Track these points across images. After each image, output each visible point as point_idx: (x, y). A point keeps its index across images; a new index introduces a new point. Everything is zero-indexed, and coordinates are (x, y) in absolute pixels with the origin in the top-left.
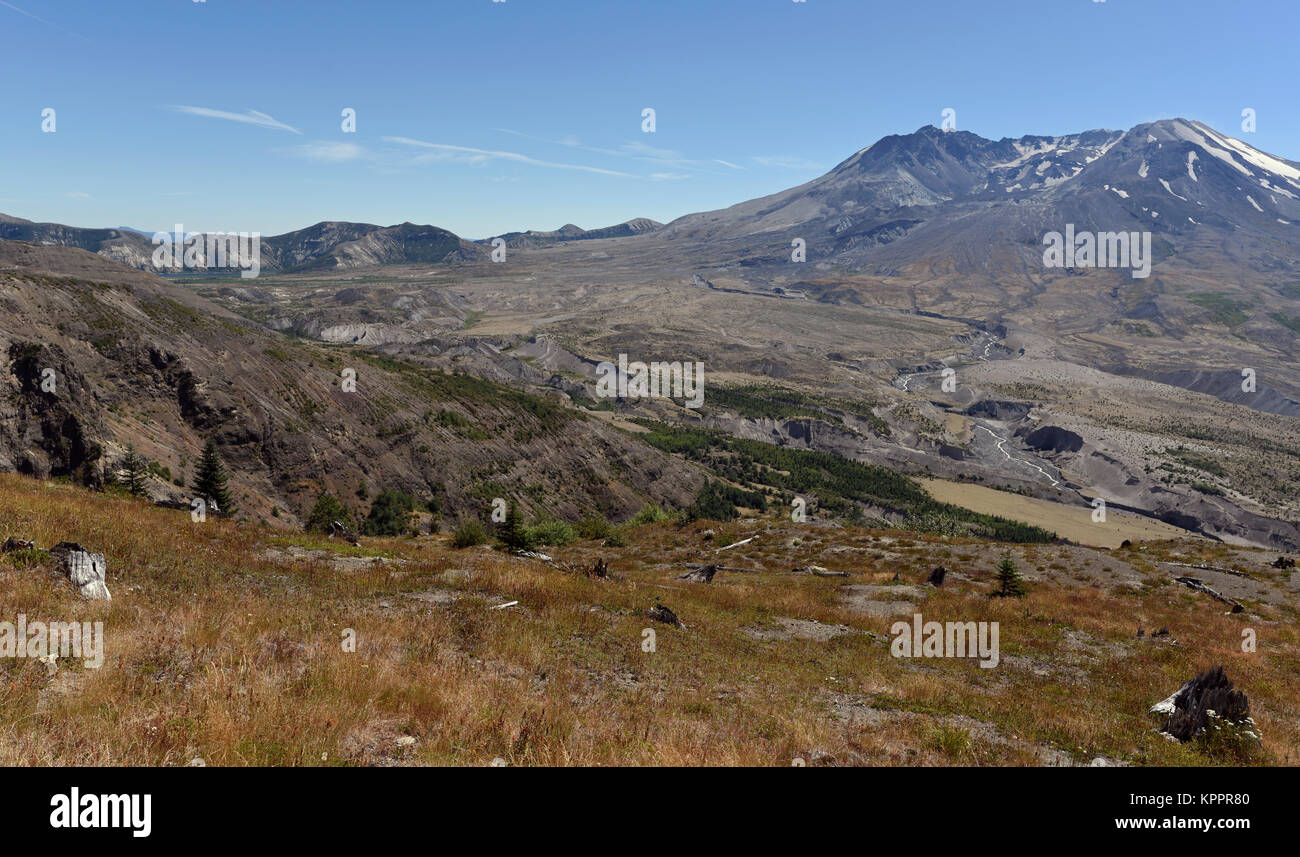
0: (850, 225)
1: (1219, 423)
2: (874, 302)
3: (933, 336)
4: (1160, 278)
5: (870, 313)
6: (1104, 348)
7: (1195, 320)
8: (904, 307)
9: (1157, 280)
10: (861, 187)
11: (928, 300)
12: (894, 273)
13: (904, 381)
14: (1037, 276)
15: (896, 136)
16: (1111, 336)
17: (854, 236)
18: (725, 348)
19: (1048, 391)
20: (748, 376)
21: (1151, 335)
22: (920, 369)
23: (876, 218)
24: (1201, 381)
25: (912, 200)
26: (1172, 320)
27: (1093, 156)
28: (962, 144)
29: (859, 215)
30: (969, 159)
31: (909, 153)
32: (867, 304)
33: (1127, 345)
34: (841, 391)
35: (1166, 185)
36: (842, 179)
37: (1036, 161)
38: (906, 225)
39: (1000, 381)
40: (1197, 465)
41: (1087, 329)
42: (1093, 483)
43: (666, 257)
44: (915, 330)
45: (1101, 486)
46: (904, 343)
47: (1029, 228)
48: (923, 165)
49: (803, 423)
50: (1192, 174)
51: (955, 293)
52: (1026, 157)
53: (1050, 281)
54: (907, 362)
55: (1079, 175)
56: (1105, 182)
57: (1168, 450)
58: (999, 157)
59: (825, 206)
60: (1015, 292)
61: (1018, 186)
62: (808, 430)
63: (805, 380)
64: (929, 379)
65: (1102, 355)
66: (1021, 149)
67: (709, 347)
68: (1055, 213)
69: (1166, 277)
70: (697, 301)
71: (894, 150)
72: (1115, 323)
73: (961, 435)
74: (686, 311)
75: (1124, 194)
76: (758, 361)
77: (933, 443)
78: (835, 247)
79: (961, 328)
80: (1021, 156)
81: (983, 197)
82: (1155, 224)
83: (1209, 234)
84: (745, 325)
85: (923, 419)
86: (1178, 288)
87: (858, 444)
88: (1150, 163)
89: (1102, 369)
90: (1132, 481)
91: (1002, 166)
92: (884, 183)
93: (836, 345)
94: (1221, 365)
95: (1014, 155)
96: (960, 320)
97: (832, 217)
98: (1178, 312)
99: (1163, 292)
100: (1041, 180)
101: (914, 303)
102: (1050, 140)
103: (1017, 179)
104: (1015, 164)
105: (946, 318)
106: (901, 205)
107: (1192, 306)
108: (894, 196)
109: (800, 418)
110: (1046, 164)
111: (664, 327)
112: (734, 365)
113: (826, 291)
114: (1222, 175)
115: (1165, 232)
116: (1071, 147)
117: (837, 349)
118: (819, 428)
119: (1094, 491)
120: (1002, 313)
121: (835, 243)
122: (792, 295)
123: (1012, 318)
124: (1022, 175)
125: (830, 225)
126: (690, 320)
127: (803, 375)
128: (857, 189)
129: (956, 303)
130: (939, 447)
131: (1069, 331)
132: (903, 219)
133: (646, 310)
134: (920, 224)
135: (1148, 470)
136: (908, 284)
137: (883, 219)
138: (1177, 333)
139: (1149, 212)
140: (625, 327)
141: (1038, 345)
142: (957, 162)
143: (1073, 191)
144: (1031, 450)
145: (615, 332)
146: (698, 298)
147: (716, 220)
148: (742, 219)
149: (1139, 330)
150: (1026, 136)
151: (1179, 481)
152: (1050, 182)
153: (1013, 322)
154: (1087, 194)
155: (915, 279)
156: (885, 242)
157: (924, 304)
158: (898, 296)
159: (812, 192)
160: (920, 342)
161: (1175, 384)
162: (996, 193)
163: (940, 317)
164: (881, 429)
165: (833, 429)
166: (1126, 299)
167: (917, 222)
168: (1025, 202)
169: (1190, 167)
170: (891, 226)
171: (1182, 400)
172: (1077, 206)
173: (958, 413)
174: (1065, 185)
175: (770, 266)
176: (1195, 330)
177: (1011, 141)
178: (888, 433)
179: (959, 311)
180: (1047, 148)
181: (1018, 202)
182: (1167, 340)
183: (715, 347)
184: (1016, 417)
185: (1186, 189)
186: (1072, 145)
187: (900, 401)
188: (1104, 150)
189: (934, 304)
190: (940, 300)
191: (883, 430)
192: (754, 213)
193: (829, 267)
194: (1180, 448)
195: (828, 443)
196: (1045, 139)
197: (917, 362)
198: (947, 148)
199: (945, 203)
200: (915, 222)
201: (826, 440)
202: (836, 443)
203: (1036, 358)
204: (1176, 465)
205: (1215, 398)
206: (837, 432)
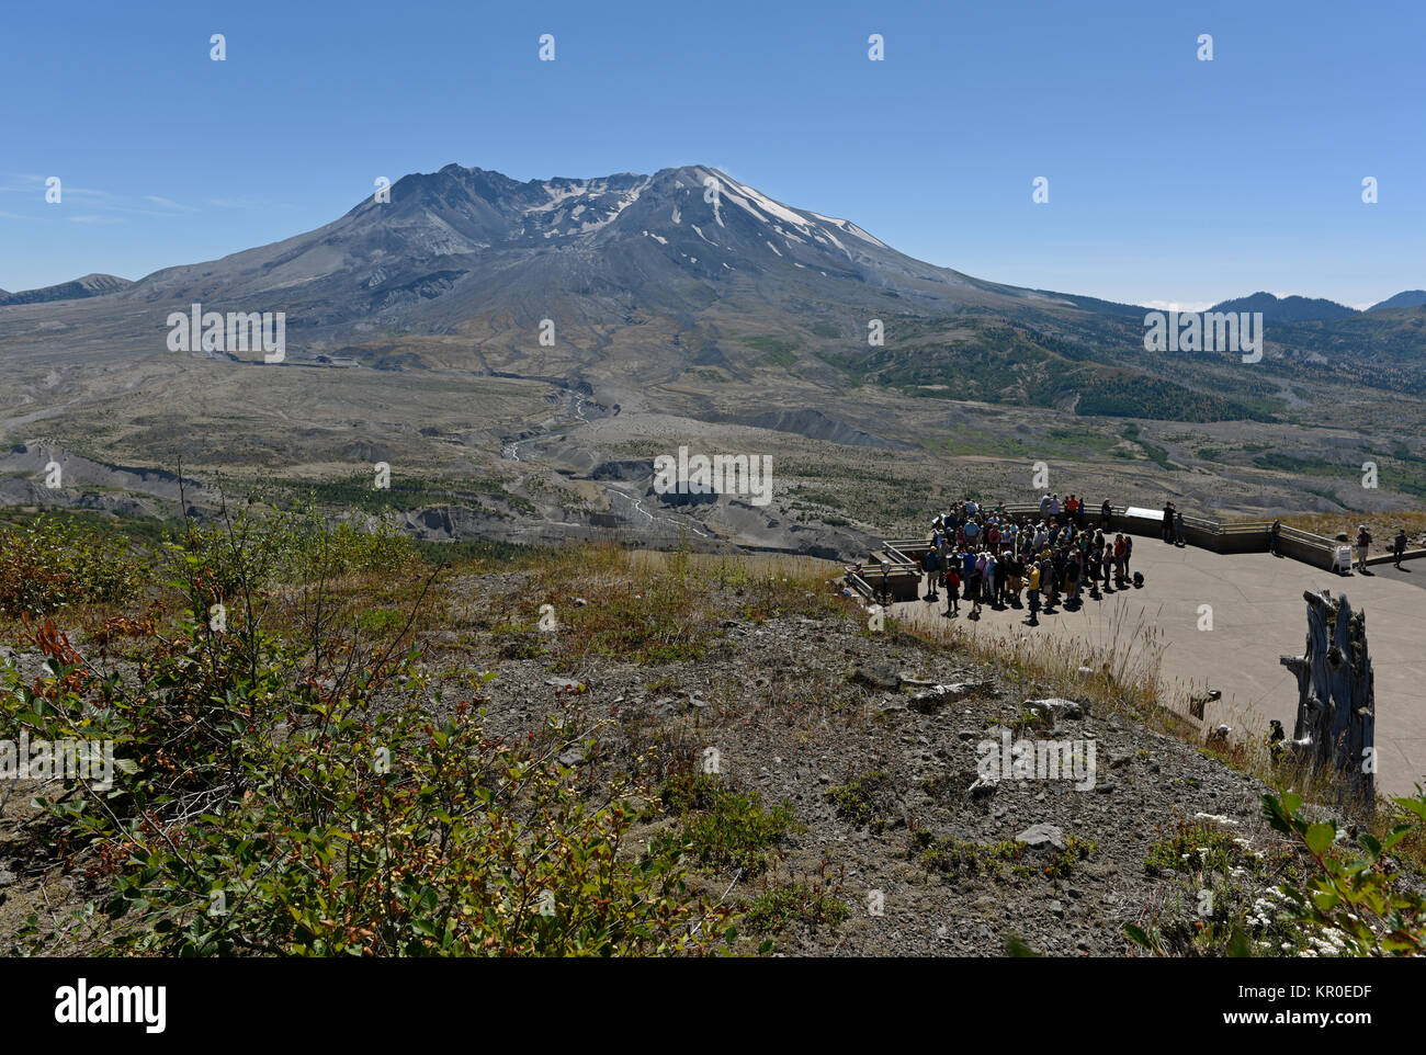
0: (384, 278)
1: (815, 459)
2: (441, 366)
3: (523, 399)
4: (714, 323)
5: (444, 378)
6: (689, 397)
7: (755, 363)
8: (477, 369)
9: (711, 325)
10: (388, 233)
11: (499, 359)
12: (451, 332)
13: (512, 449)
14: (599, 327)
15: (418, 174)
16: (688, 384)
17: (392, 290)
18: (302, 435)
19: (661, 446)
20: (343, 464)
21: (723, 380)
22: (523, 436)
23: (414, 269)
24: (784, 422)
25: (447, 247)
26: (737, 365)
27: (624, 201)
28: (491, 185)
29: (392, 266)
30: (501, 202)
31: (436, 195)
32: (433, 369)
33: (708, 392)
34: (459, 470)
35: (699, 230)
36: (362, 224)
37: (569, 205)
38: (448, 275)
39: (613, 442)
40: (818, 500)
41: (665, 378)
42: (738, 531)
43: (153, 324)
44: (502, 393)
45: (746, 532)
46: (496, 409)
47: (581, 277)
48: (453, 207)
49: (439, 511)
50: (719, 220)
51: (524, 350)
52: (558, 200)
53: (613, 332)
54: (506, 429)
55: (614, 222)
56: (642, 228)
57: (791, 491)
58: (531, 201)
59: (348, 256)
60: (584, 344)
61: (555, 231)
62: (446, 518)
63: (413, 462)
64: (536, 446)
65: (689, 404)
66: (552, 192)
67: (281, 435)
68: (603, 260)
69: (719, 323)
70: (231, 378)
71: (419, 191)
72: (687, 371)
73: (598, 501)
74: (221, 392)
75: (663, 240)
76: (351, 447)
77: (582, 513)
78: (371, 304)
79: (546, 389)
80: (553, 199)
81: (523, 243)
82: (695, 270)
83: (743, 279)
84: (306, 404)
85: (560, 490)
86: (733, 333)
87: (506, 526)
88: (681, 209)
89: (694, 417)
90: (773, 524)
91: (536, 209)
92: (414, 229)
93: (426, 419)
94: (793, 405)
95: (546, 199)
96: (539, 379)
97: (360, 269)
98: (741, 356)
99: (720, 338)
100: (578, 225)
101: (485, 364)
102: (579, 183)
103: (554, 224)
104: (548, 207)
105: (523, 378)
106: (437, 253)
107: (750, 350)
108: (428, 244)
109: (434, 506)
110: (580, 209)
111: (203, 415)
112: (321, 453)
113: (380, 356)
114: (744, 222)
115: (706, 277)
116: (601, 191)
117: (429, 423)
118: (458, 514)
119: (741, 538)
120: (579, 369)
121: (370, 299)
122: (343, 363)
123: (589, 373)
124: (558, 220)
125: (360, 278)
126: (233, 404)
127: (410, 457)
128: (383, 235)
129: (529, 360)
130: (589, 517)
131: (650, 383)
132: (444, 272)
133: (166, 395)
134: (465, 275)
135: (782, 511)
136: (471, 342)
137: (422, 270)
138: (744, 377)
139: (688, 258)
140: (150, 420)
141: (631, 401)
142: (489, 207)
143: (613, 238)
144: (668, 507)
145: (138, 429)
146: (229, 375)
147: (209, 274)
148: (244, 273)
149: (712, 376)
150: (555, 178)
151: (811, 518)
152: (586, 226)
153: (594, 377)
154: (628, 240)
155: (476, 337)
156: (430, 296)
157: (496, 364)
158: (466, 357)
159: (330, 238)
160: (512, 407)
161: (765, 426)
162: (534, 240)
163: (518, 377)
164: (523, 506)
165: (475, 513)
166: (689, 346)
167: (461, 272)
168: (567, 249)
169: (717, 214)
170: (433, 278)
171: (778, 442)
172: (621, 253)
173: (583, 478)
174: (605, 229)
175: (298, 330)
176: (758, 373)
177: (541, 183)
178: (533, 509)
179: (535, 370)
180: (580, 191)
181: (560, 249)
182: (737, 384)
183: (287, 434)
184: (640, 476)
185: (716, 235)
186: (602, 189)
187: (525, 473)
188: (635, 196)
189: (505, 364)
190: (510, 361)
191: (526, 507)
192: (259, 266)
193: (371, 327)
194: (799, 487)
195: (474, 530)
196: (574, 181)
197: (518, 429)
198: (476, 190)
199: (485, 250)
200: (458, 272)
201: (469, 526)
202: (481, 528)
203: (634, 413)
204: (804, 504)
205: (802, 437)
206: (480, 516)
